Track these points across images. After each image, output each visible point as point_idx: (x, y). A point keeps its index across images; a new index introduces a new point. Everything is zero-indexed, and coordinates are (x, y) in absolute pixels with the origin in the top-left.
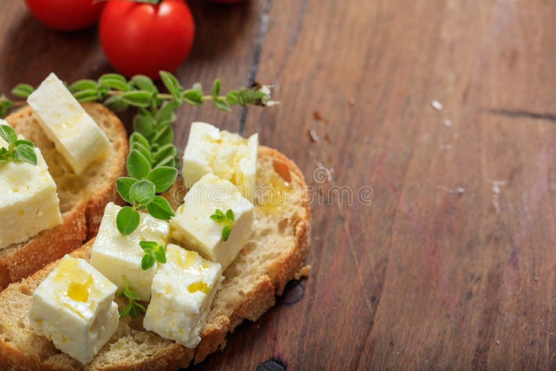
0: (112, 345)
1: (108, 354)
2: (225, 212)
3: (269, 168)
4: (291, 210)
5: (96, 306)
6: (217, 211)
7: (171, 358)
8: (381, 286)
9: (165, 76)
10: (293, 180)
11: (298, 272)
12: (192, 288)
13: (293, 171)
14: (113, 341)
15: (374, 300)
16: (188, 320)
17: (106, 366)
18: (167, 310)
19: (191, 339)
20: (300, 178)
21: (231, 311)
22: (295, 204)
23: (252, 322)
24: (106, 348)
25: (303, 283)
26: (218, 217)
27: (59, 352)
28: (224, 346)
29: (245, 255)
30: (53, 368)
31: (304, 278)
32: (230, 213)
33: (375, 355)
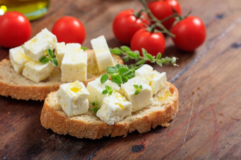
0: (82, 116)
1: (79, 117)
2: (139, 86)
3: (168, 88)
4: (168, 101)
5: (79, 95)
6: (138, 85)
7: (101, 127)
8: (192, 137)
9: (144, 50)
10: (174, 93)
11: (164, 124)
12: (116, 104)
13: (175, 91)
14: (83, 114)
15: (187, 140)
16: (110, 112)
17: (76, 119)
18: (105, 109)
19: (109, 120)
20: (177, 94)
21: (131, 123)
22: (171, 100)
23: (139, 133)
24: (80, 115)
25: (164, 129)
26: (136, 86)
27: (63, 111)
28: (125, 136)
29: (145, 109)
30: (58, 114)
31: (165, 127)
32: (141, 87)
33: (178, 154)
